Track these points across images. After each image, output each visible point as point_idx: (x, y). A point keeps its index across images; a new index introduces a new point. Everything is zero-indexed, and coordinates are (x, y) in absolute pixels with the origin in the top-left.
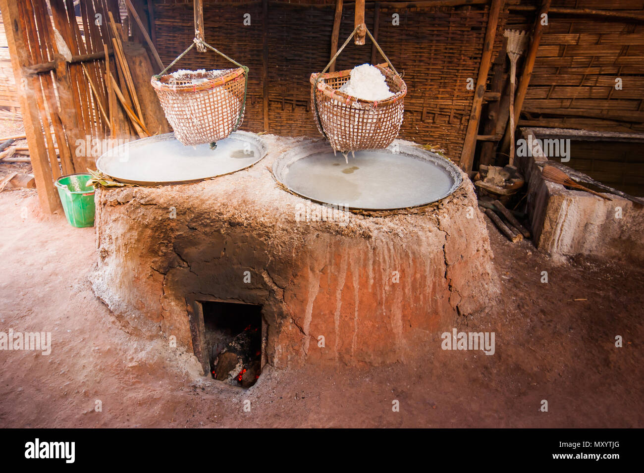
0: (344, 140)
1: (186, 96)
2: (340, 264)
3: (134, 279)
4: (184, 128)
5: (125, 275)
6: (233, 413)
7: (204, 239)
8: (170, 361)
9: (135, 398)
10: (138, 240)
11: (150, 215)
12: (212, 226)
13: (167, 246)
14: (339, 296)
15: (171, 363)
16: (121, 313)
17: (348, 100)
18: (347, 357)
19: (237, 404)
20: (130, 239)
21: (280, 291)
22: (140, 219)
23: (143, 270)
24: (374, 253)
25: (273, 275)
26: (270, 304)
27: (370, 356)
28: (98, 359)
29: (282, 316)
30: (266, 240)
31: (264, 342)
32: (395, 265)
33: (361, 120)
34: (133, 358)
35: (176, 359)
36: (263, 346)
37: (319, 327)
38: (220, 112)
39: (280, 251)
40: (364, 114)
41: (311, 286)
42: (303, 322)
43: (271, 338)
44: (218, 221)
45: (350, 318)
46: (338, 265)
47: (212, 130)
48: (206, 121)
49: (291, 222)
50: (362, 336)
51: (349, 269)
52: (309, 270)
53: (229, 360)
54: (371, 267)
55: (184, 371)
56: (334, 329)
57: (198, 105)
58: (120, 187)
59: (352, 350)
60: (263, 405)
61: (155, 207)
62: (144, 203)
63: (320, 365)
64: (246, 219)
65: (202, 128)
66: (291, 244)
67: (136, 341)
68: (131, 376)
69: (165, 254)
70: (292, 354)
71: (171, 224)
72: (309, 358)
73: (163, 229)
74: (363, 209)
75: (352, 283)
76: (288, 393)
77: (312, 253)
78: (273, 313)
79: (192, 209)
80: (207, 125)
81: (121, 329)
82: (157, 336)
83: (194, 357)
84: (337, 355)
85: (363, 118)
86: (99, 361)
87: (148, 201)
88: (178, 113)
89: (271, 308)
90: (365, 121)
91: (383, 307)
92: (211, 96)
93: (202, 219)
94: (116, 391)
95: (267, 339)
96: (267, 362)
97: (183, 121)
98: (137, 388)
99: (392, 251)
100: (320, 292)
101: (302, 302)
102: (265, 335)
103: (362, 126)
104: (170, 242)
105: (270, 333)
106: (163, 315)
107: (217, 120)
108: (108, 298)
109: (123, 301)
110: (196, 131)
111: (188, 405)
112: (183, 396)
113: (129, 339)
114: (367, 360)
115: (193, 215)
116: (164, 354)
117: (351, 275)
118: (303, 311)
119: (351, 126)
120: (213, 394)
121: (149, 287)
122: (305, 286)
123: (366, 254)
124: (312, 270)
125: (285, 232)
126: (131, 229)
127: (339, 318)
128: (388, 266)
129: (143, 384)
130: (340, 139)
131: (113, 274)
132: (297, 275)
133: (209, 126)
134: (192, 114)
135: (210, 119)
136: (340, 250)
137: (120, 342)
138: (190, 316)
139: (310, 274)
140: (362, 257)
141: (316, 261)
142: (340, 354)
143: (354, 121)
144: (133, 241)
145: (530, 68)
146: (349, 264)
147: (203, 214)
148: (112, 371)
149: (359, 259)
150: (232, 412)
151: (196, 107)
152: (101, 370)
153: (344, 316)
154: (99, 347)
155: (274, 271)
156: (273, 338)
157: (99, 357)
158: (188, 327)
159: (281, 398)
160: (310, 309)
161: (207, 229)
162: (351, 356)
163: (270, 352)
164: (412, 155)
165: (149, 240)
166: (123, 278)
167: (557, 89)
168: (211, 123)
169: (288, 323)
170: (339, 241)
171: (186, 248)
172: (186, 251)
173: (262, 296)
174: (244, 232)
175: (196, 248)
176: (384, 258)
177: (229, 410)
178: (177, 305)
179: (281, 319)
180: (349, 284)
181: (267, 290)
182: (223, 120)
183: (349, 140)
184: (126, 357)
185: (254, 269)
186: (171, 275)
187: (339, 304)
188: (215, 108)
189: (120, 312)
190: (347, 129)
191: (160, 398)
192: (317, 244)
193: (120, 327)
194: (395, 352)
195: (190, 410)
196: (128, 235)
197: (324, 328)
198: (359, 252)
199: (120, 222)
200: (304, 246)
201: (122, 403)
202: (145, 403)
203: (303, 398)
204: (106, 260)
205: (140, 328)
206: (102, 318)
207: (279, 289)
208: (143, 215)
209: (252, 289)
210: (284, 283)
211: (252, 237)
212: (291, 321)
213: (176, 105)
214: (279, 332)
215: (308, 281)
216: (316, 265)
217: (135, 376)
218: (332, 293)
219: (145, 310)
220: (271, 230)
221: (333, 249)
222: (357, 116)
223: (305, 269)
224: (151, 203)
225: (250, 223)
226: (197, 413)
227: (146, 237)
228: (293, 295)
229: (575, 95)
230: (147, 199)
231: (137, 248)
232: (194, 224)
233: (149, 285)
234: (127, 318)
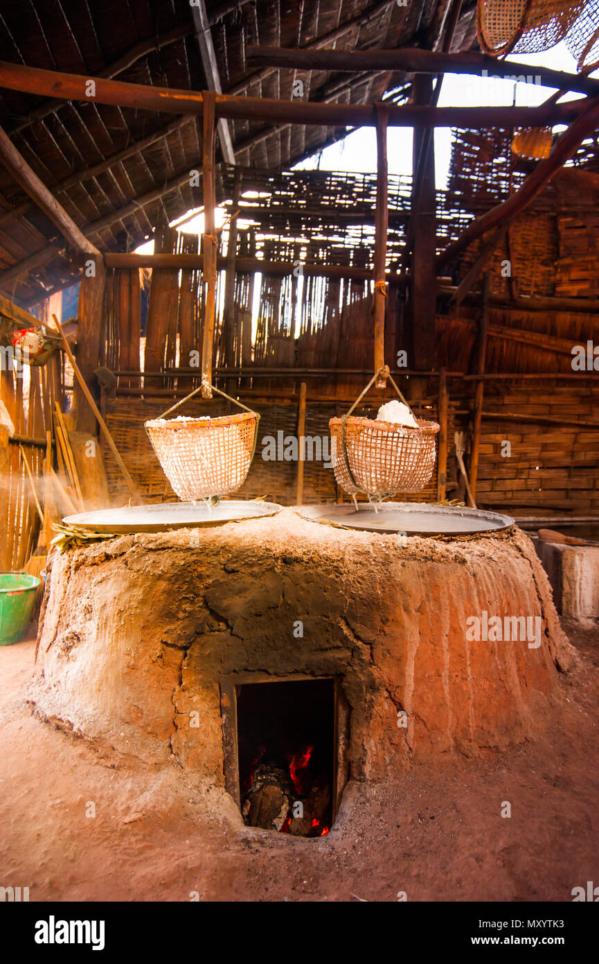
0: (383, 477)
1: (197, 433)
2: (439, 598)
3: (126, 670)
4: (189, 473)
5: (111, 665)
6: (331, 870)
7: (252, 583)
8: (194, 803)
9: (153, 875)
10: (143, 602)
11: (165, 562)
12: (260, 565)
13: (192, 602)
14: (445, 645)
15: (197, 806)
16: (100, 732)
17: (392, 426)
18: (465, 743)
19: (331, 854)
20: (130, 601)
21: (366, 649)
22: (148, 569)
23: (146, 651)
24: (476, 581)
25: (353, 624)
26: (355, 671)
27: (493, 736)
28: (63, 819)
29: (373, 687)
30: (337, 577)
31: (341, 743)
32: (500, 595)
33: (404, 450)
34: (128, 808)
35: (202, 800)
36: (340, 751)
37: (425, 698)
38: (234, 454)
39: (358, 590)
40: (407, 443)
41: (408, 633)
42: (403, 695)
43: (356, 730)
44: (267, 558)
45: (462, 678)
46: (437, 600)
47: (223, 475)
48: (218, 463)
49: (363, 554)
50: (480, 705)
51: (451, 604)
52: (402, 610)
53: (271, 798)
54: (476, 600)
55: (221, 818)
56: (443, 698)
57: (210, 444)
58: (108, 539)
59: (471, 730)
60: (376, 845)
61: (170, 551)
62: (153, 547)
63: (432, 764)
64: (304, 554)
65: (213, 472)
66: (373, 579)
67: (128, 777)
68: (133, 839)
69: (191, 615)
70: (390, 753)
71: (199, 569)
72: (416, 755)
73: (186, 577)
74: (442, 534)
75: (459, 624)
76: (406, 816)
77: (402, 587)
78: (359, 684)
79: (227, 548)
80: (219, 468)
81: (97, 763)
82: (167, 763)
83: (227, 794)
84: (452, 742)
85: (407, 448)
86: (66, 823)
87: (160, 544)
88: (184, 454)
89: (357, 676)
90: (408, 451)
91: (497, 658)
92: (226, 434)
93: (245, 558)
94: (112, 870)
95: (348, 736)
96: (349, 777)
97: (190, 463)
98: (150, 858)
99: (493, 577)
100: (421, 642)
101: (400, 660)
102: (344, 729)
103: (405, 458)
104: (197, 596)
105: (354, 722)
106: (177, 722)
107: (230, 464)
108: (72, 713)
109: (102, 713)
110: (205, 476)
111: (250, 871)
112: (237, 858)
113: (115, 778)
114: (492, 744)
115: (230, 555)
116: (184, 793)
117: (456, 611)
118: (402, 674)
119: (393, 458)
120: (281, 847)
121: (153, 678)
122: (401, 635)
123: (467, 581)
124: (407, 610)
125: (359, 565)
126: (133, 585)
127: (448, 681)
128: (493, 598)
129: (158, 850)
130: (378, 476)
131: (87, 671)
132: (387, 620)
133: (221, 469)
134: (202, 454)
135: (223, 462)
136: (437, 578)
137: (99, 785)
138: (224, 716)
139: (405, 617)
140: (464, 586)
141: (410, 596)
142: (455, 739)
143: (397, 451)
144: (134, 604)
145: (475, 461)
146: (451, 598)
147: (244, 552)
148: (95, 835)
149: (460, 588)
150: (330, 866)
151: (208, 446)
152: (72, 837)
153: (454, 677)
154: (63, 799)
155: (355, 618)
156: (360, 730)
157: (65, 816)
158: (220, 738)
159: (398, 826)
160: (410, 671)
161: (256, 569)
162: (470, 741)
163: (355, 757)
164: (429, 512)
165: (162, 598)
166: (106, 671)
167: (498, 482)
168: (223, 467)
169: (382, 699)
170: (432, 568)
171: (225, 598)
172: (225, 603)
173: (341, 659)
174: (306, 569)
175: (241, 597)
176: (487, 586)
177: (322, 866)
178: (203, 700)
179: (372, 694)
180: (456, 626)
181: (348, 648)
182: (236, 464)
183: (389, 476)
184: (114, 808)
185: (328, 618)
186: (198, 646)
187: (447, 657)
188: (229, 449)
189: (97, 731)
190: (388, 462)
191: (199, 867)
192: (405, 574)
193: (95, 761)
194: (521, 725)
195: (258, 880)
196: (126, 597)
197: (431, 700)
198: (459, 580)
199: (111, 581)
200: (389, 578)
201: (130, 890)
202: (175, 881)
203: (432, 818)
204: (73, 651)
205: (136, 753)
206: (58, 752)
207: (365, 646)
208: (154, 562)
209: (327, 650)
210: (371, 634)
211: (318, 575)
212: (386, 694)
213: (182, 445)
214: (369, 718)
215: (403, 627)
216: (410, 601)
217: (140, 837)
218: (435, 643)
219: (141, 723)
220: (341, 565)
221: (428, 579)
222: (400, 445)
223: (397, 609)
224: (166, 546)
225: (312, 558)
226: (271, 883)
227: (158, 594)
228: (385, 652)
229: (515, 487)
230: (158, 543)
231: (141, 614)
232: (235, 565)
233: (154, 674)
234: (112, 741)
